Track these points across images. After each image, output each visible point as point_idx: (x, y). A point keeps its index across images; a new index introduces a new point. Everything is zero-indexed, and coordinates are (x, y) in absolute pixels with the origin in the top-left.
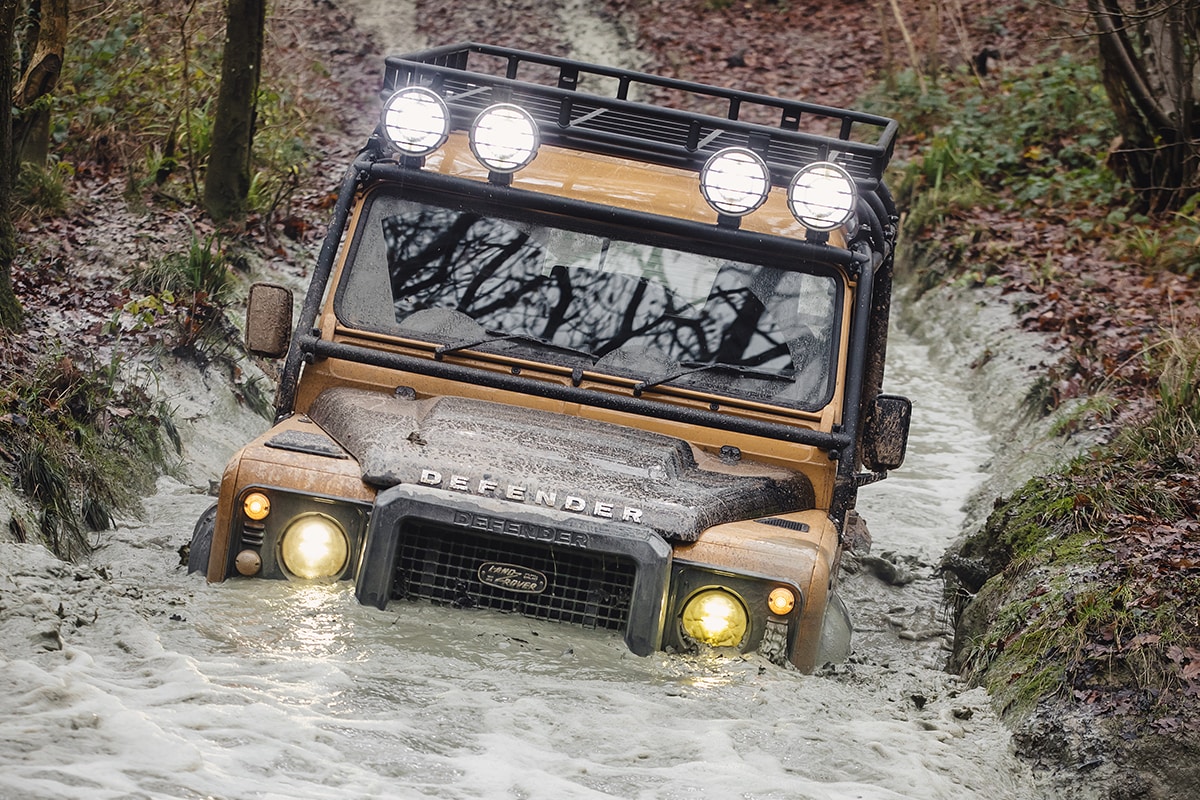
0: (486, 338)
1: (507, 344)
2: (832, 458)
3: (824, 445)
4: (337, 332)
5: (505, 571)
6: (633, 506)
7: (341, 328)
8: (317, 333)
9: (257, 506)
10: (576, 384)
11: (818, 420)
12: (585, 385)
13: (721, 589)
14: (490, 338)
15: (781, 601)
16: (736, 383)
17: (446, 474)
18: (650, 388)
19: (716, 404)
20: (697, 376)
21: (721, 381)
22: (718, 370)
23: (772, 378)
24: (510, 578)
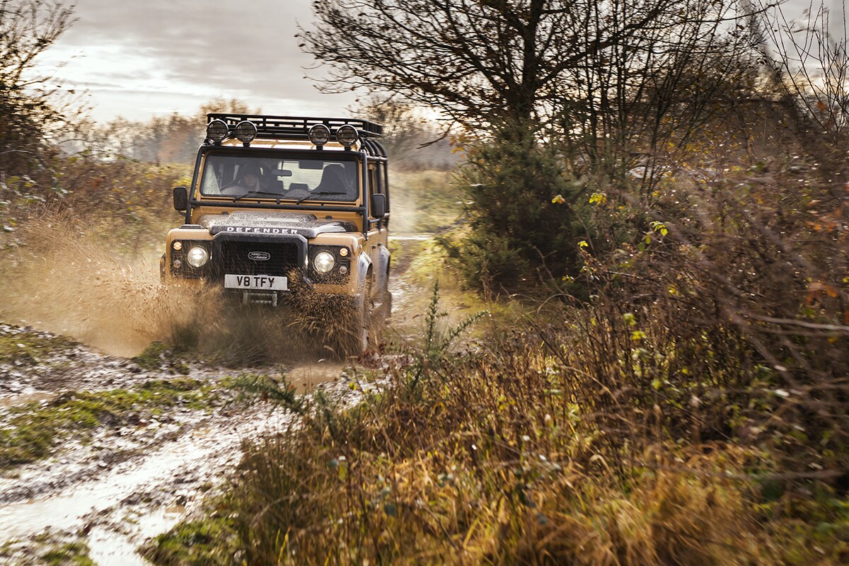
2: (361, 215)
3: (358, 211)
4: (200, 199)
5: (257, 254)
6: (296, 230)
7: (202, 197)
8: (195, 199)
9: (178, 246)
10: (278, 203)
11: (355, 204)
13: (325, 251)
15: (344, 252)
16: (328, 197)
17: (235, 228)
18: (301, 202)
19: (322, 204)
20: (316, 196)
21: (323, 197)
22: (322, 194)
23: (339, 194)
24: (258, 256)
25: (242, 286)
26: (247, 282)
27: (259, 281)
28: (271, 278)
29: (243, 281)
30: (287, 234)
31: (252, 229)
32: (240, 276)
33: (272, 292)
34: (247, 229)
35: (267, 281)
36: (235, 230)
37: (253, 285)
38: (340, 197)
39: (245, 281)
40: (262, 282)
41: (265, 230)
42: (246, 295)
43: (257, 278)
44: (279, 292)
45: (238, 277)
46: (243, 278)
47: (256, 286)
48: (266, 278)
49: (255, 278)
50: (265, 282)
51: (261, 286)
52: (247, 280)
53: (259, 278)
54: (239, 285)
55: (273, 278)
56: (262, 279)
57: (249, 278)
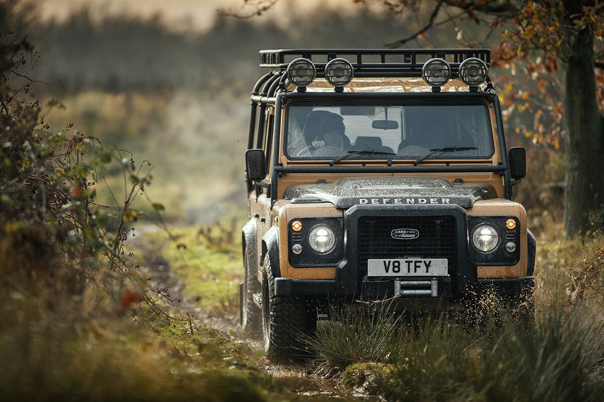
0: (348, 154)
1: (357, 155)
2: (501, 176)
3: (497, 171)
4: (288, 163)
5: (402, 232)
6: (445, 198)
7: (289, 161)
8: (281, 165)
9: (297, 226)
10: (390, 165)
11: (491, 162)
12: (394, 166)
13: (486, 224)
14: (350, 154)
15: (511, 224)
16: (455, 154)
17: (369, 200)
18: (420, 162)
19: (448, 163)
20: (438, 154)
21: (447, 154)
22: (445, 150)
23: (468, 149)
24: (403, 234)
25: (391, 273)
26: (397, 268)
27: (412, 265)
28: (427, 260)
29: (391, 267)
30: (437, 204)
31: (391, 201)
32: (387, 261)
33: (430, 278)
34: (385, 200)
35: (422, 265)
36: (370, 202)
37: (404, 272)
38: (470, 153)
39: (394, 267)
40: (416, 267)
41: (408, 200)
42: (398, 284)
43: (409, 262)
44: (440, 279)
45: (384, 262)
46: (391, 263)
47: (409, 272)
48: (421, 262)
49: (406, 262)
50: (419, 267)
51: (415, 272)
52: (396, 264)
53: (412, 262)
54: (387, 271)
55: (430, 262)
56: (416, 262)
57: (398, 262)
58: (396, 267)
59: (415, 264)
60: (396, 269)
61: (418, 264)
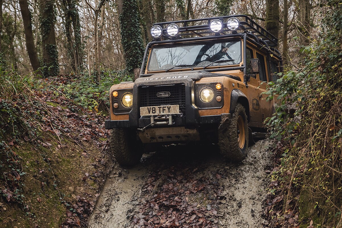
5: (162, 93)
7: (148, 72)
8: (143, 73)
9: (115, 94)
11: (239, 66)
13: (207, 88)
15: (218, 87)
16: (223, 63)
17: (150, 79)
20: (216, 64)
22: (219, 62)
23: (230, 60)
25: (151, 114)
31: (160, 78)
33: (169, 115)
34: (156, 79)
35: (167, 109)
37: (157, 113)
44: (173, 115)
45: (148, 108)
46: (151, 109)
47: (160, 112)
48: (166, 107)
49: (158, 107)
50: (165, 110)
51: (163, 112)
52: (154, 109)
53: (161, 107)
54: (149, 113)
55: (170, 107)
56: (163, 107)
57: (155, 108)
58: (154, 110)
59: (163, 109)
60: (154, 112)
61: (164, 108)
